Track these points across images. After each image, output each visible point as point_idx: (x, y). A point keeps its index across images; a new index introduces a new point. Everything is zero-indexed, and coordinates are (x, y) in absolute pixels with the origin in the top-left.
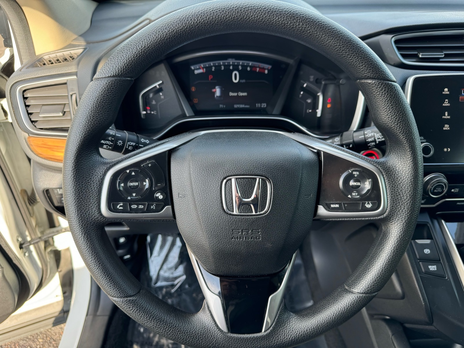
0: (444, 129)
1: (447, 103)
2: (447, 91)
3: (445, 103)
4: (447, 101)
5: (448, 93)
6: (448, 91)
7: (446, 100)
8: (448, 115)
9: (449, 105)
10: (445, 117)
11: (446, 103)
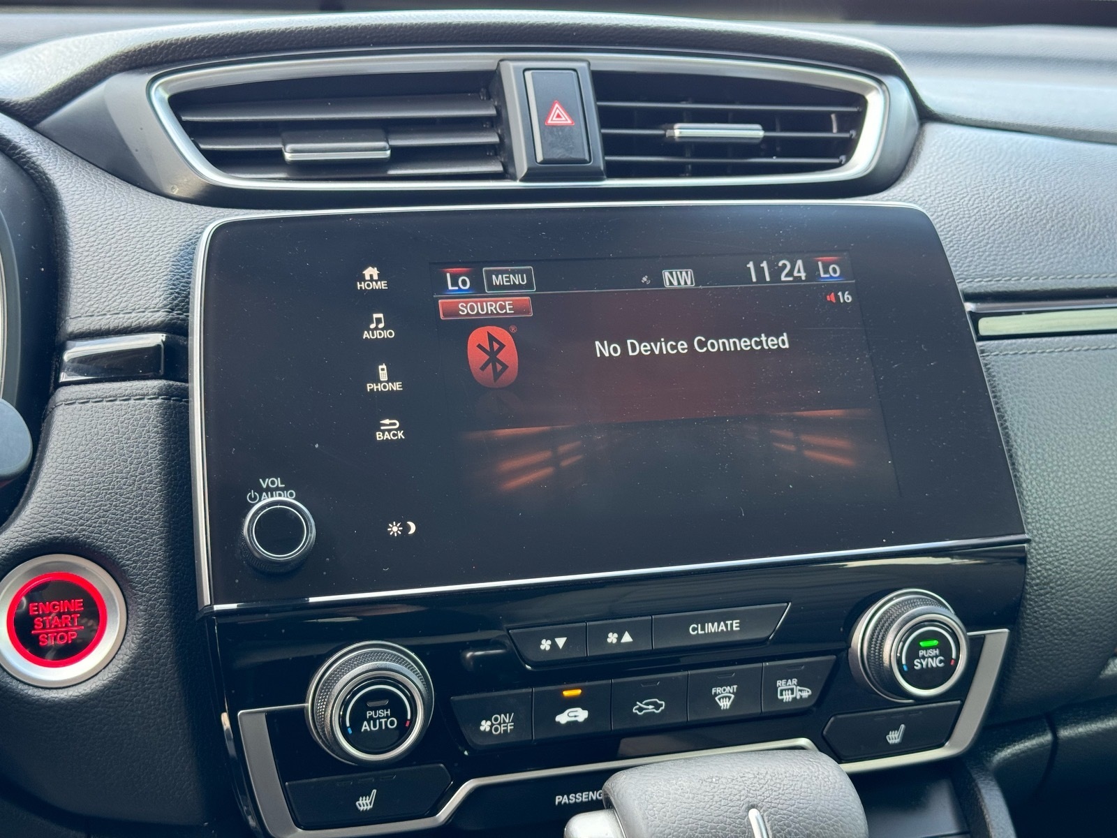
0: (379, 436)
1: (381, 326)
2: (376, 277)
3: (373, 326)
4: (379, 321)
5: (382, 285)
6: (381, 278)
7: (375, 316)
8: (391, 379)
9: (388, 334)
10: (380, 387)
11: (376, 328)
